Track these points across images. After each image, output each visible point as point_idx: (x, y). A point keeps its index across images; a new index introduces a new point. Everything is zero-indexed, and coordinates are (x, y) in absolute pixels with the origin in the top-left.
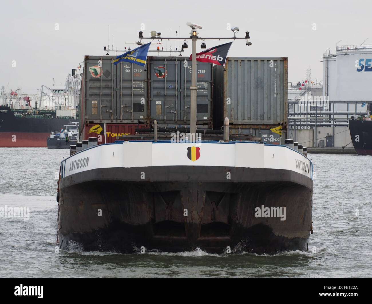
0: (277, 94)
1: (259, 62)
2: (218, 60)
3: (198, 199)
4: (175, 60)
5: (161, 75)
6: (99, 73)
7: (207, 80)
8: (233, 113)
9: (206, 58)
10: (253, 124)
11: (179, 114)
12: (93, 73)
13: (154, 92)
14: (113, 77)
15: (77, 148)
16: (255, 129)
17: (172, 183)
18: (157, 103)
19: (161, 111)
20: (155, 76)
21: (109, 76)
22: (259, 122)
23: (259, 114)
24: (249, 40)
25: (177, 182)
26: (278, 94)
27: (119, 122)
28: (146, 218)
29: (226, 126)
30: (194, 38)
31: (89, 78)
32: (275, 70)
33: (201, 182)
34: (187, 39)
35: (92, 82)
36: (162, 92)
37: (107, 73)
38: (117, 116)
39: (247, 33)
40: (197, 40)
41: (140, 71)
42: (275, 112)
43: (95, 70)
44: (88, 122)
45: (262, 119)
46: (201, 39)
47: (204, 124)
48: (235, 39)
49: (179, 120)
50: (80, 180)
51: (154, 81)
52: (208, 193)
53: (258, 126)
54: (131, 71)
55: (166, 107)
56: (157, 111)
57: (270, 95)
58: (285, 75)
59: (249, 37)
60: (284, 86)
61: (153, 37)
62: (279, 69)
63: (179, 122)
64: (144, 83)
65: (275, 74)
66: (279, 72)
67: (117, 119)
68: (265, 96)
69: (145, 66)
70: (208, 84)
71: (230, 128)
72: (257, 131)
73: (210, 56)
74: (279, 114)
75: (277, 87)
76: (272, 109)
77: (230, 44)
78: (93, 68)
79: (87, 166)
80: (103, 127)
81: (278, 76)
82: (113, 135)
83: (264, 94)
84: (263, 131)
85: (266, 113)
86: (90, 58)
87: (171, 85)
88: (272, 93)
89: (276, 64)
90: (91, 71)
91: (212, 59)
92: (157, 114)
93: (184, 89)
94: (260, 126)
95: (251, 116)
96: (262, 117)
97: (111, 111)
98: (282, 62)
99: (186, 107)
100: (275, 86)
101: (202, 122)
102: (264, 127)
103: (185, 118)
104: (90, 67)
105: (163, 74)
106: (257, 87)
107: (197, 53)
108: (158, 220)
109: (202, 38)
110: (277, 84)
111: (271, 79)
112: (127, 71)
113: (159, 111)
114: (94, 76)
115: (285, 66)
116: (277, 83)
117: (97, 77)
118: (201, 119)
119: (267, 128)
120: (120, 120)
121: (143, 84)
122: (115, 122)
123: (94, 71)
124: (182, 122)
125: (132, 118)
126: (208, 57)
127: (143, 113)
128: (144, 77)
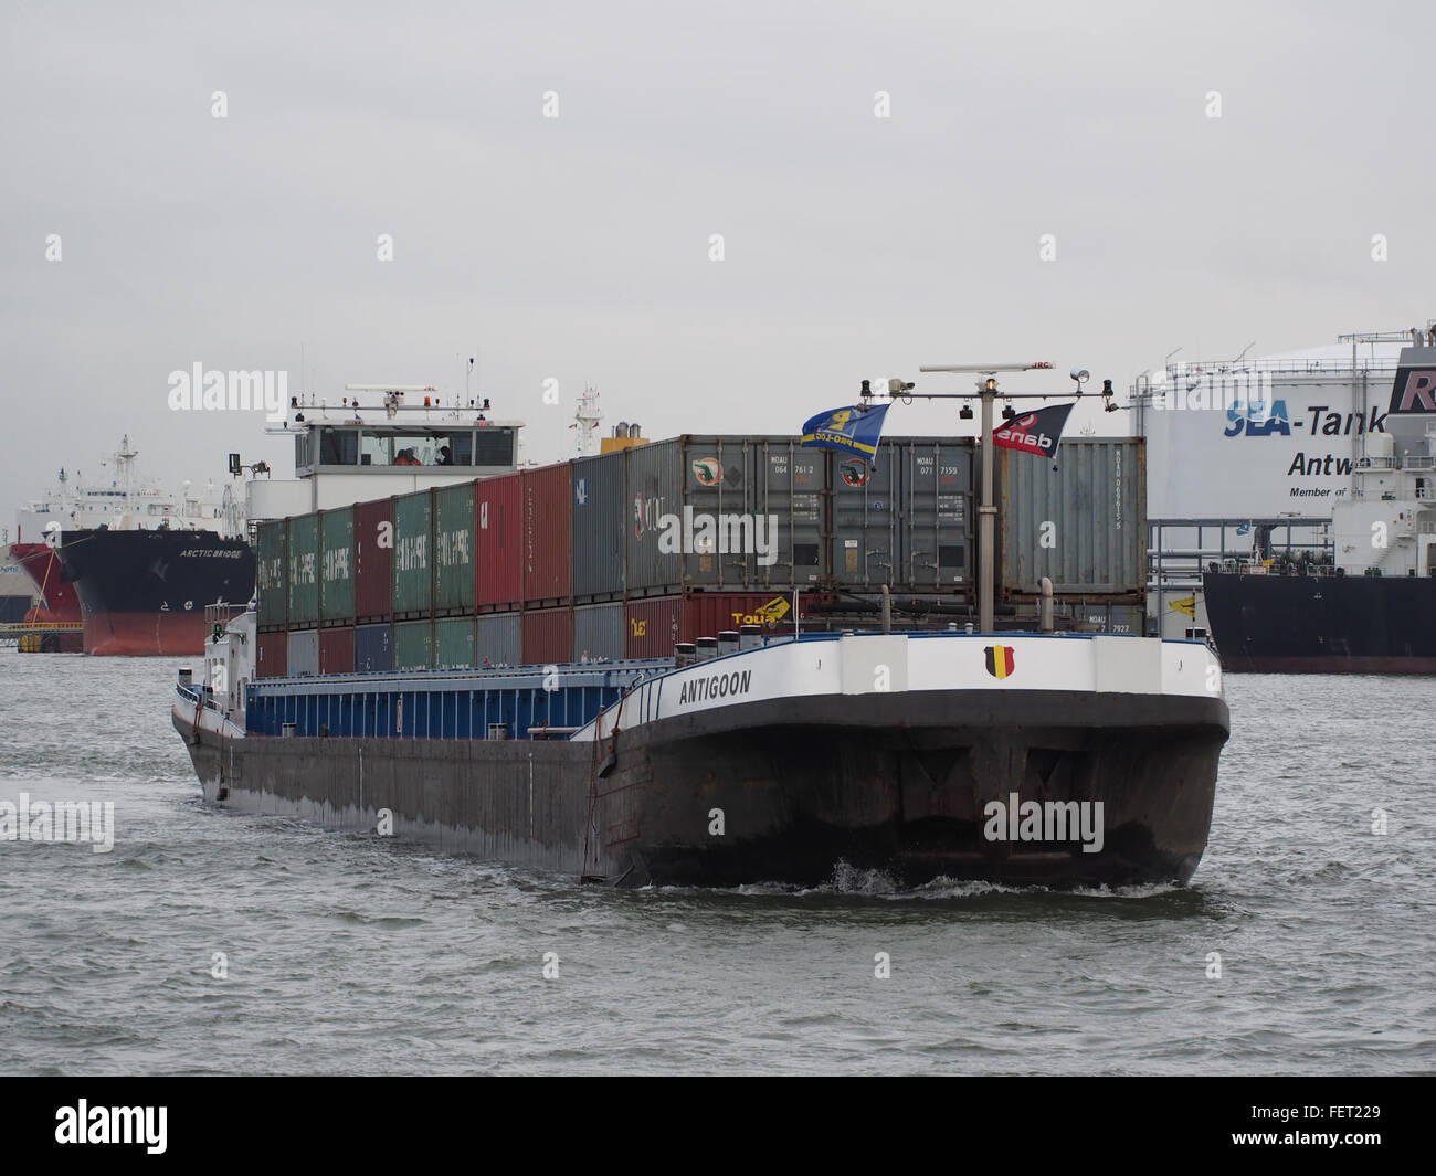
0: (1123, 522)
1: (1081, 448)
2: (1040, 444)
3: (1010, 765)
4: (888, 445)
5: (856, 479)
6: (714, 476)
7: (960, 489)
8: (1023, 567)
9: (1013, 439)
10: (1069, 591)
11: (898, 571)
12: (701, 475)
13: (840, 519)
14: (748, 484)
15: (698, 649)
16: (1073, 604)
17: (952, 729)
18: (848, 544)
19: (856, 564)
20: (843, 482)
21: (738, 480)
22: (1082, 587)
23: (1082, 570)
24: (1112, 400)
25: (964, 727)
26: (1126, 524)
27: (761, 588)
28: (882, 811)
29: (1046, 596)
30: (987, 394)
31: (691, 487)
32: (1118, 467)
33: (1020, 727)
34: (972, 397)
35: (699, 496)
36: (858, 519)
37: (733, 476)
38: (756, 574)
39: (1108, 384)
40: (995, 400)
41: (808, 470)
42: (1119, 564)
43: (706, 469)
44: (691, 591)
45: (1089, 579)
46: (1003, 396)
47: (957, 592)
48: (1079, 397)
49: (899, 585)
50: (728, 725)
51: (841, 493)
52: (1032, 752)
53: (1080, 597)
54: (789, 469)
55: (868, 553)
56: (848, 561)
57: (1107, 524)
58: (1140, 478)
59: (1111, 393)
60: (1137, 504)
61: (894, 394)
62: (1126, 464)
63: (898, 589)
64: (818, 498)
65: (1118, 475)
66: (1125, 471)
67: (756, 583)
68: (1096, 526)
69: (873, 459)
70: (963, 499)
71: (1055, 603)
72: (1077, 608)
73: (1022, 436)
74: (1127, 567)
75: (1121, 506)
76: (1112, 559)
77: (1069, 407)
78: (702, 463)
79: (746, 691)
80: (790, 603)
81: (1125, 480)
82: (748, 620)
83: (1092, 522)
84: (1092, 608)
85: (1098, 567)
86: (694, 440)
87: (880, 503)
88: (1111, 521)
89: (1118, 453)
90: (697, 470)
91: (1026, 442)
92: (848, 570)
93: (909, 511)
94: (1084, 598)
95: (1062, 573)
96: (1090, 576)
97: (744, 564)
98: (1133, 447)
99: (913, 554)
100: (1118, 503)
101: (952, 589)
102: (1094, 599)
103: (912, 579)
104: (695, 462)
105: (861, 476)
106: (1076, 507)
107: (994, 428)
108: (908, 817)
109: (1006, 394)
110: (1121, 500)
111: (1109, 487)
112: (779, 470)
113: (852, 562)
114: (705, 483)
115: (1140, 456)
116: (1122, 497)
117: (712, 484)
118: (949, 582)
119: (1101, 601)
120: (764, 584)
121: (815, 501)
122: (752, 589)
123: (703, 471)
124: (905, 590)
125: (792, 579)
126: (1017, 438)
127: (816, 567)
128: (818, 485)
